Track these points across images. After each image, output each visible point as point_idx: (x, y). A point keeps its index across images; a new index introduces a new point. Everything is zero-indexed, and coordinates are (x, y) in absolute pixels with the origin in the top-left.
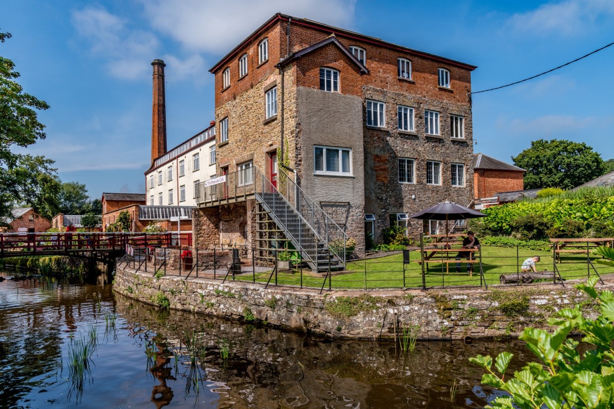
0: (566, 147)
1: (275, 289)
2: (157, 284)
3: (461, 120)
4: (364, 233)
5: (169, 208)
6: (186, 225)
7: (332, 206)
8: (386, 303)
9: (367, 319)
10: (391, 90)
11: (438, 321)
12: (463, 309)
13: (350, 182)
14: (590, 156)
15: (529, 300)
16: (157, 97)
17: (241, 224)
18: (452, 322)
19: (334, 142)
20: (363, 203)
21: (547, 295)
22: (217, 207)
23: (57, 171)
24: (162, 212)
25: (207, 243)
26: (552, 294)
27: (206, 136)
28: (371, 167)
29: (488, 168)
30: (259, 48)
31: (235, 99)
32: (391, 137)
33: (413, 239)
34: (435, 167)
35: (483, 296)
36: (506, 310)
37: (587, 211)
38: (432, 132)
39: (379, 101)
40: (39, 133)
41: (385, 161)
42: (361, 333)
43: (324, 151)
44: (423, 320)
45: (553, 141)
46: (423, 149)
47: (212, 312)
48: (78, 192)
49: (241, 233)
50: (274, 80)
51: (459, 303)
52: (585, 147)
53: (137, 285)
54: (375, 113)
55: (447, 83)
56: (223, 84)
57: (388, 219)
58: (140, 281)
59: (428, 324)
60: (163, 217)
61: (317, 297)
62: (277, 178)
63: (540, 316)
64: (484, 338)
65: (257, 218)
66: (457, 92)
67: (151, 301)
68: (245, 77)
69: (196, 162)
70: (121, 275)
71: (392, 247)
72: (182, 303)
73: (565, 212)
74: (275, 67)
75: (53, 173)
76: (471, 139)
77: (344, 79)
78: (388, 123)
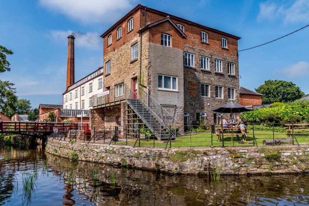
0: (282, 84)
1: (139, 148)
2: (71, 146)
3: (233, 65)
4: (183, 122)
5: (76, 111)
6: (85, 120)
7: (167, 107)
8: (202, 154)
9: (192, 163)
10: (198, 48)
11: (232, 164)
12: (245, 157)
13: (177, 94)
14: (295, 88)
15: (281, 153)
16: (70, 55)
17: (117, 117)
18: (239, 165)
19: (168, 73)
20: (183, 106)
21: (290, 150)
22: (103, 108)
23: (16, 90)
24: (73, 113)
25: (97, 128)
26: (293, 150)
27: (96, 74)
28: (187, 88)
29: (244, 93)
30: (129, 23)
31: (114, 51)
32: (197, 72)
33: (208, 126)
34: (220, 89)
35: (256, 150)
36: (268, 158)
37: (302, 111)
38: (218, 70)
39: (191, 53)
40: (7, 68)
41: (194, 85)
42: (189, 171)
43: (163, 77)
44: (223, 163)
45: (276, 81)
46: (213, 79)
47: (103, 162)
48: (26, 104)
49: (116, 122)
50: (137, 39)
51: (243, 154)
52: (292, 84)
53: (59, 148)
54: (189, 60)
55: (226, 46)
56: (108, 43)
57: (196, 115)
58: (61, 146)
59: (226, 165)
60: (73, 115)
61: (164, 151)
62: (137, 92)
63: (287, 162)
64: (257, 174)
65: (127, 112)
66: (231, 50)
67: (68, 156)
68: (120, 39)
69: (91, 88)
70: (51, 143)
71: (198, 130)
72: (86, 156)
73: (290, 112)
74: (137, 32)
75: (14, 90)
76: (238, 75)
77: (174, 40)
78: (196, 65)
